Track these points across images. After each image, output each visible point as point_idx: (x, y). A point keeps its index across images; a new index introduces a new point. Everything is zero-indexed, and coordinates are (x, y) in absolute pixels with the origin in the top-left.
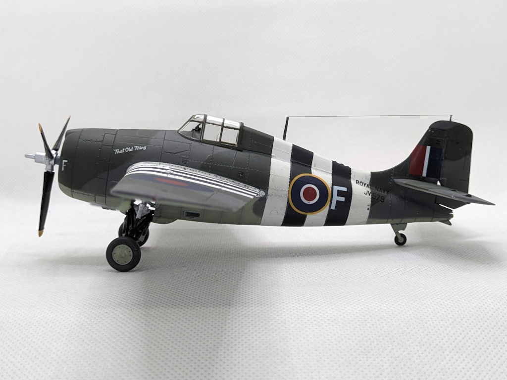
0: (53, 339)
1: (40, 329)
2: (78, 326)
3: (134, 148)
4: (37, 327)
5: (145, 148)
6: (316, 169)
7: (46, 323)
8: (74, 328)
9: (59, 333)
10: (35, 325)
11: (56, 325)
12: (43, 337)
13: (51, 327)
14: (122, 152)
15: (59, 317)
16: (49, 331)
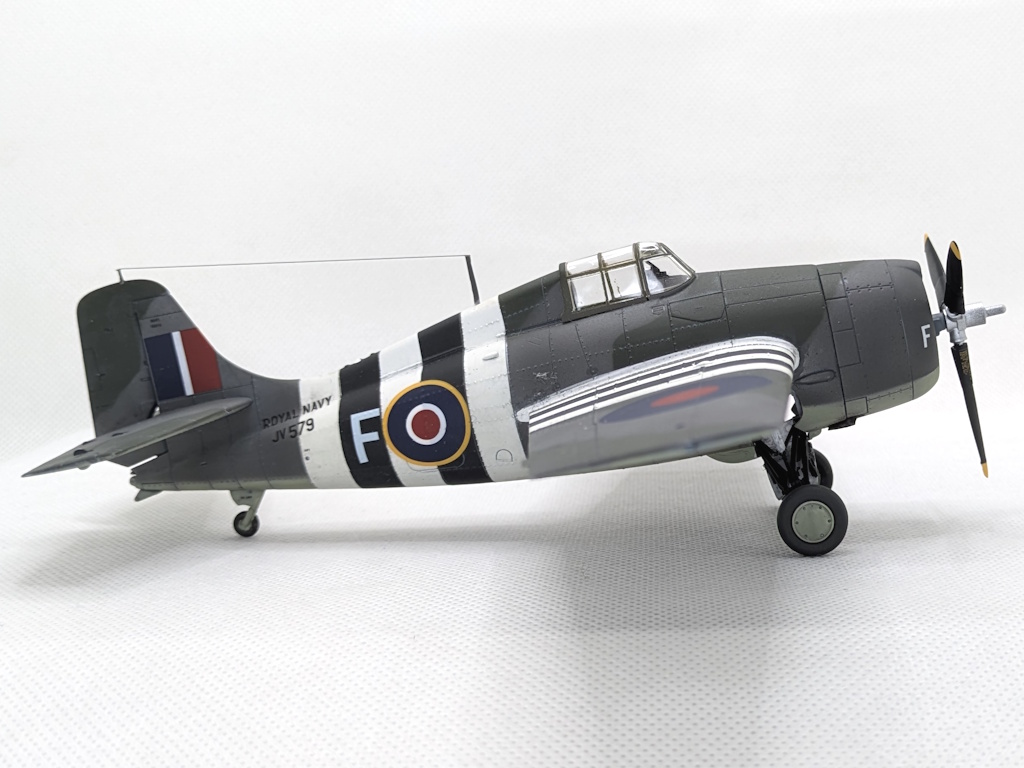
0: (255, 696)
1: (229, 676)
2: (307, 670)
4: (225, 672)
7: (242, 664)
8: (298, 674)
9: (267, 683)
10: (220, 669)
11: (260, 667)
12: (235, 692)
13: (252, 671)
15: (268, 652)
16: (248, 679)
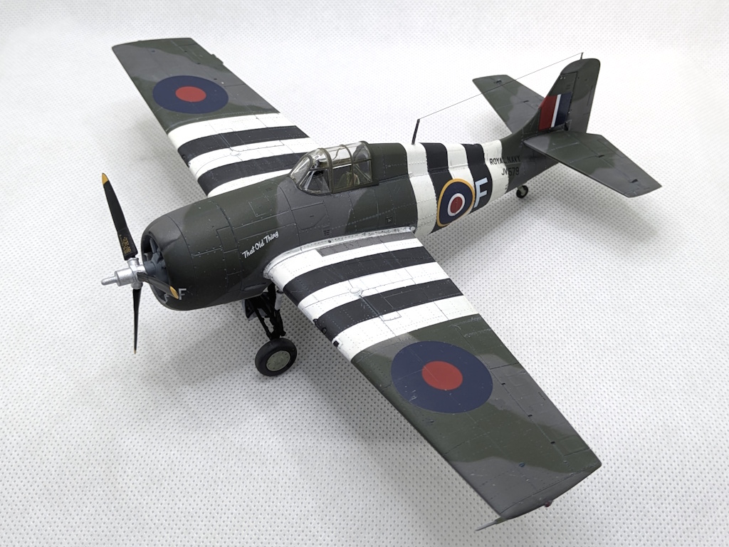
3: (265, 241)
5: (277, 235)
6: (454, 168)
14: (252, 251)
